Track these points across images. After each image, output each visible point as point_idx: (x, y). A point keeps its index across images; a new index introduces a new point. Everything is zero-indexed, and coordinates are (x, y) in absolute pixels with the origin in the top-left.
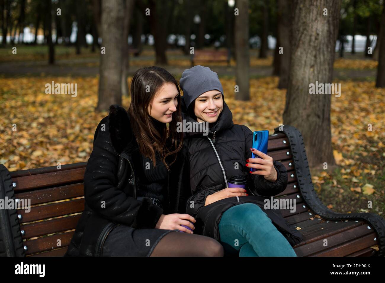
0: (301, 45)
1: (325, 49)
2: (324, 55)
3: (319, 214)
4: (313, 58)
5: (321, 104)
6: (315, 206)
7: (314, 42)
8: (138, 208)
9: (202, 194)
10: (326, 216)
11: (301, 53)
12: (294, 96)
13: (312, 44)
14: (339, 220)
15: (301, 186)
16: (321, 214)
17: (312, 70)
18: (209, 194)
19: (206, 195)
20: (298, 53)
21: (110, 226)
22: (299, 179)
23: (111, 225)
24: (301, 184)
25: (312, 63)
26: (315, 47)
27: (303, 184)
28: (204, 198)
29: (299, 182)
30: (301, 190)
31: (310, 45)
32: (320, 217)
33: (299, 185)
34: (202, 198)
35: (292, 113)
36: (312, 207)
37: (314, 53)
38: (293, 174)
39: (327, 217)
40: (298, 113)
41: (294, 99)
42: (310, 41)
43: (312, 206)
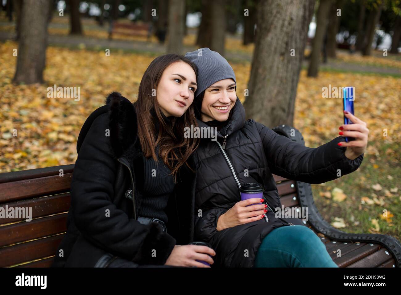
0: (273, 30)
1: (298, 36)
2: (296, 42)
3: (323, 232)
4: (284, 46)
5: (288, 96)
6: (316, 222)
7: (287, 28)
8: (144, 235)
9: (213, 214)
10: (331, 235)
11: (272, 39)
12: (259, 85)
13: (285, 29)
14: (348, 241)
15: (301, 198)
16: (325, 233)
17: (281, 58)
18: (222, 213)
19: (218, 215)
20: (269, 38)
21: (105, 260)
22: (300, 189)
23: (107, 258)
24: (302, 196)
25: (283, 50)
26: (287, 33)
27: (304, 196)
28: (216, 219)
29: (300, 194)
30: (302, 203)
31: (282, 30)
32: (323, 236)
33: (300, 196)
34: (214, 220)
35: (255, 104)
36: (314, 224)
37: (286, 39)
38: (294, 184)
39: (333, 236)
40: (263, 105)
41: (260, 89)
42: (283, 26)
43: (313, 222)
